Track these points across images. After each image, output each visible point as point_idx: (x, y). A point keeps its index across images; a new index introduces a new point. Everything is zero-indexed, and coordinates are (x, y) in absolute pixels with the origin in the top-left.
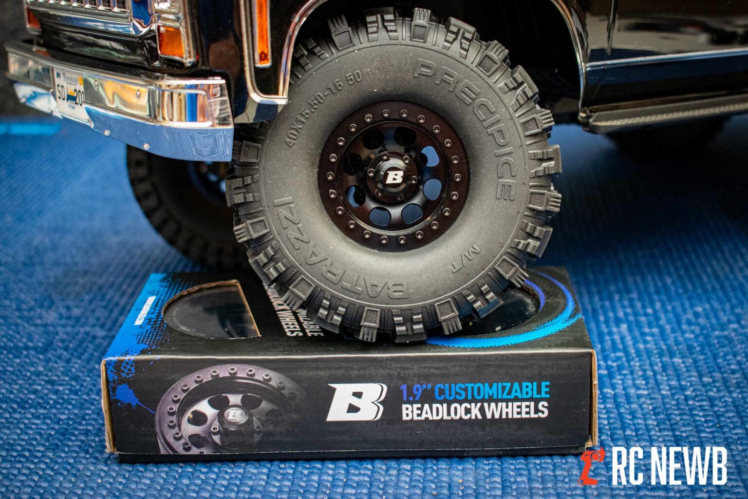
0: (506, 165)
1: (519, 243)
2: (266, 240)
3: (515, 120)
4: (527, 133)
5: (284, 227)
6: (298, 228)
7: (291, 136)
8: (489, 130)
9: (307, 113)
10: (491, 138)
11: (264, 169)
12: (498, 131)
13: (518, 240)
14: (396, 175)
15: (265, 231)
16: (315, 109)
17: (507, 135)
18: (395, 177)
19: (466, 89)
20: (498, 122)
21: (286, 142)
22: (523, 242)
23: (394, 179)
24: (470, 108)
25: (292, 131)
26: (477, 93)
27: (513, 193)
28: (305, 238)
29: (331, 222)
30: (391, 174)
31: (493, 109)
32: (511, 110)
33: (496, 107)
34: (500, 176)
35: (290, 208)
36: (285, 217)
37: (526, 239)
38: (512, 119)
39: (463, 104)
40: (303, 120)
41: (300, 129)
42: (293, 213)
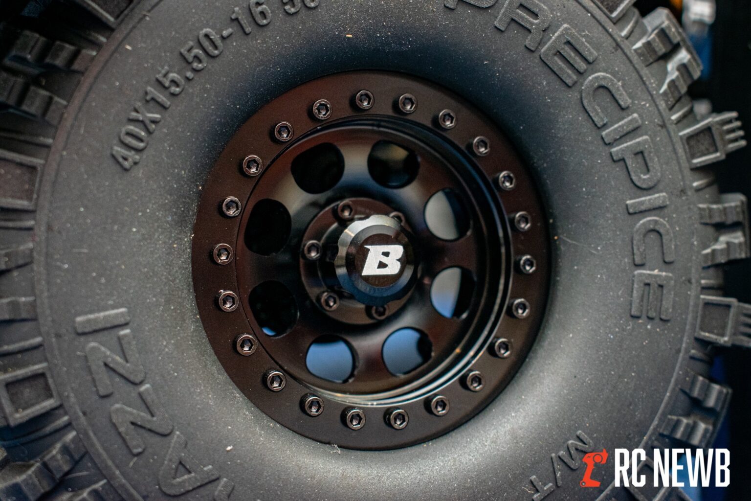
0: (653, 236)
1: (678, 423)
2: (49, 429)
3: (672, 128)
4: (695, 161)
5: (102, 392)
6: (140, 395)
7: (129, 140)
8: (614, 150)
9: (174, 82)
10: (618, 169)
11: (49, 228)
12: (636, 154)
13: (675, 418)
14: (386, 254)
15: (49, 404)
16: (195, 71)
17: (654, 163)
18: (385, 260)
19: (567, 48)
20: (634, 131)
21: (113, 156)
22: (685, 421)
23: (382, 265)
24: (573, 95)
25: (131, 128)
26: (590, 59)
27: (667, 304)
28: (155, 422)
29: (223, 377)
30: (375, 253)
31: (625, 100)
32: (662, 105)
33: (630, 96)
34: (638, 260)
35: (120, 339)
36: (106, 365)
37: (687, 415)
38: (663, 126)
39: (557, 85)
40: (162, 98)
41: (154, 122)
42: (129, 353)
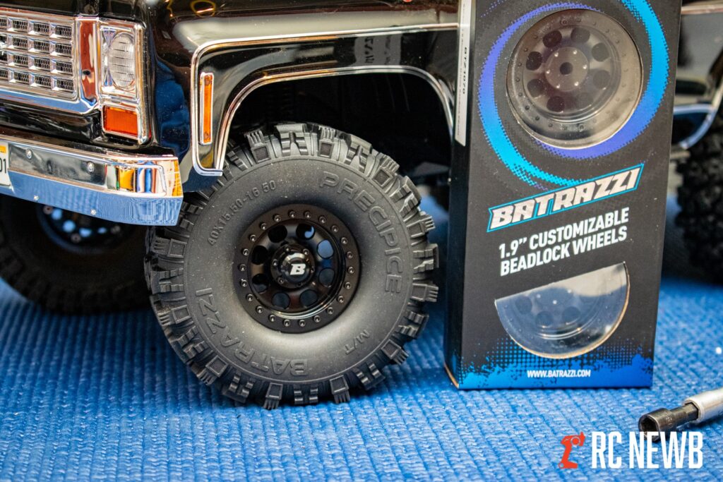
0: (394, 263)
1: (402, 328)
2: (187, 325)
3: (403, 224)
4: (412, 236)
5: (204, 314)
6: (216, 315)
7: (213, 236)
8: (381, 233)
9: (228, 217)
10: (382, 240)
11: (188, 264)
12: (389, 234)
13: (401, 326)
14: (299, 267)
15: (187, 317)
16: (234, 213)
17: (396, 238)
18: (299, 269)
19: (364, 199)
20: (389, 226)
21: (208, 241)
22: (405, 327)
23: (298, 271)
24: (366, 214)
25: (214, 232)
26: (372, 202)
27: (399, 287)
28: (220, 324)
29: (242, 309)
30: (295, 267)
31: (385, 215)
32: (400, 216)
33: (387, 214)
34: (389, 271)
35: (209, 298)
36: (205, 306)
37: (407, 325)
38: (400, 224)
39: (360, 211)
40: (224, 222)
41: (221, 229)
42: (213, 302)
